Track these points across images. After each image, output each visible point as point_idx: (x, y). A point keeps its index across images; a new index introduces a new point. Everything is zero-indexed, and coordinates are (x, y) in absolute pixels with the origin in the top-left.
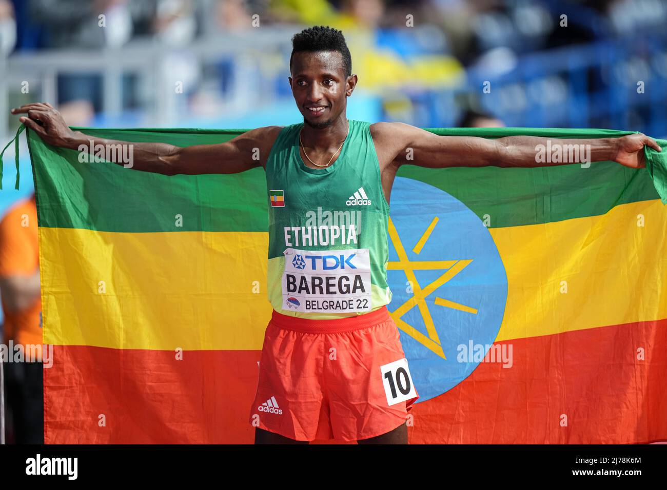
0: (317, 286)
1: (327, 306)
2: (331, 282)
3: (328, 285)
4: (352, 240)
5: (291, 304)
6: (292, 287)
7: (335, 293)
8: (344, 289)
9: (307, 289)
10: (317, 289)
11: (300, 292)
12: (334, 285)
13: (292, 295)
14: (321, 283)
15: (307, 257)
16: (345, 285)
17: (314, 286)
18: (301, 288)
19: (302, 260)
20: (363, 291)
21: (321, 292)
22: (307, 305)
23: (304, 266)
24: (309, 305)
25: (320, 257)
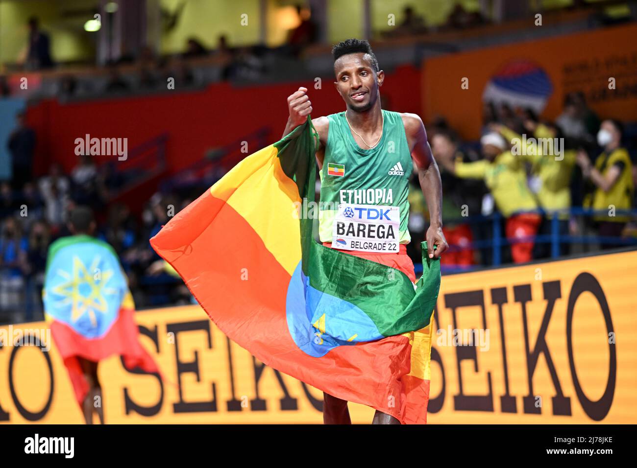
0: (361, 230)
1: (367, 246)
2: (372, 228)
3: (370, 231)
4: (389, 200)
5: (339, 243)
6: (341, 231)
7: (374, 237)
8: (381, 235)
9: (353, 232)
10: (361, 233)
11: (347, 235)
12: (374, 231)
13: (340, 237)
14: (364, 229)
15: (356, 209)
16: (382, 232)
17: (359, 230)
18: (349, 232)
19: (352, 211)
20: (394, 238)
21: (364, 236)
22: (352, 244)
23: (353, 216)
24: (354, 245)
25: (365, 209)
